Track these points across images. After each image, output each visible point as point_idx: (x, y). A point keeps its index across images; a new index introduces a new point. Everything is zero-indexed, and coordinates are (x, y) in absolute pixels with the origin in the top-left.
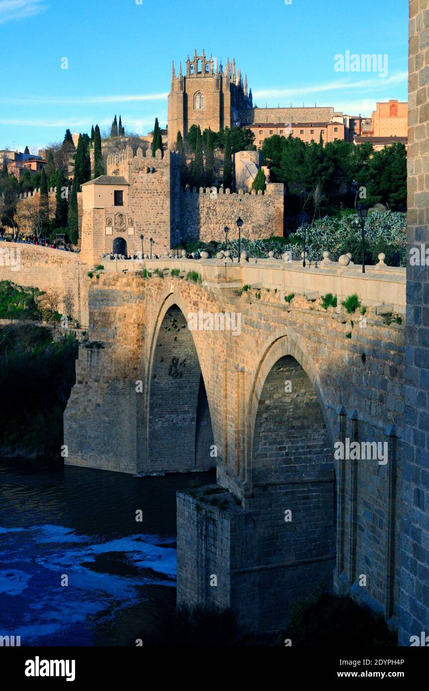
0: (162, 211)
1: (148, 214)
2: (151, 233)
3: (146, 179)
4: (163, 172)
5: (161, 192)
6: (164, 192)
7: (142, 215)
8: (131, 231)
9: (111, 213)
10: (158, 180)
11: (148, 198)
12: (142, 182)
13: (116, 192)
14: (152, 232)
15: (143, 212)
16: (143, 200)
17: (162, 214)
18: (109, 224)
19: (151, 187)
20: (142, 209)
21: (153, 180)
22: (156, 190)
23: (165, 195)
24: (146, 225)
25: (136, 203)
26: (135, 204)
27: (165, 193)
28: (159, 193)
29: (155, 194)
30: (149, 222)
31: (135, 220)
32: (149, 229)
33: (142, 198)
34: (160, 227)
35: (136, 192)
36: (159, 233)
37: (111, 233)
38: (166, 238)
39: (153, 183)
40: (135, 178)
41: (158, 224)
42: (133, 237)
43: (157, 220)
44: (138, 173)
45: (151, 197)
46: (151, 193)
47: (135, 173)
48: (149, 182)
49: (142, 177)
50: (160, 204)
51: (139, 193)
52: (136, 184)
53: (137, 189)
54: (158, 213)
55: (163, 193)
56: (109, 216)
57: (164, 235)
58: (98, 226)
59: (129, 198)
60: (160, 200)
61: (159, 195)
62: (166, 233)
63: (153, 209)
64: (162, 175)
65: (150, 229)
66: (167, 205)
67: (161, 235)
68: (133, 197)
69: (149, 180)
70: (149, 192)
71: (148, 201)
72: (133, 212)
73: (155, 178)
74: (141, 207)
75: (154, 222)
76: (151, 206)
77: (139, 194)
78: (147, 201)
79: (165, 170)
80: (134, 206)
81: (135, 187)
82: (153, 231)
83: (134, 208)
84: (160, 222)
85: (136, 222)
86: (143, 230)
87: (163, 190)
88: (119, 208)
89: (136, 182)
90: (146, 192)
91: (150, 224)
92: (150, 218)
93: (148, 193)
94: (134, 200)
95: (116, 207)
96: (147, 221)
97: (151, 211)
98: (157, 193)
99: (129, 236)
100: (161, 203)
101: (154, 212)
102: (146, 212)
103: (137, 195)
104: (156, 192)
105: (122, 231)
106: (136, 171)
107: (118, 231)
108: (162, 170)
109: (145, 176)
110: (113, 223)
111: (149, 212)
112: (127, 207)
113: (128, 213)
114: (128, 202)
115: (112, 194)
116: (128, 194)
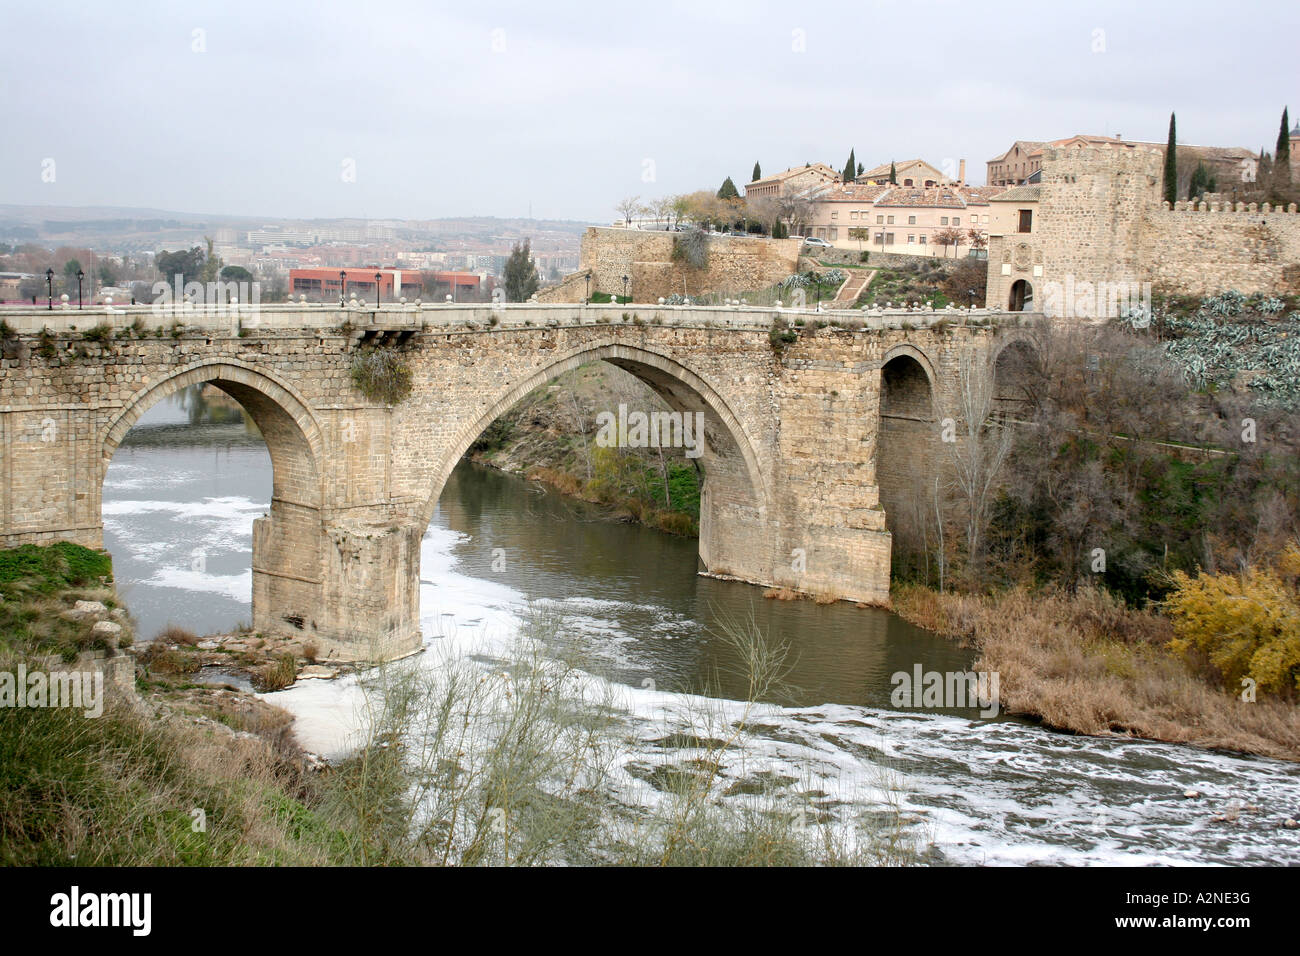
0: (1088, 241)
1: (1066, 245)
2: (1068, 274)
3: (1065, 192)
5: (1088, 212)
7: (1056, 246)
8: (1038, 270)
9: (1011, 244)
10: (1084, 193)
11: (1066, 221)
12: (1060, 197)
13: (1022, 211)
15: (1058, 242)
16: (1059, 224)
17: (1087, 245)
18: (1007, 260)
19: (1073, 204)
20: (1057, 238)
21: (1078, 193)
22: (1081, 209)
24: (1062, 262)
25: (1048, 228)
26: (1047, 230)
27: (1094, 213)
28: (1085, 213)
29: (1080, 214)
30: (1066, 258)
31: (1045, 254)
32: (1065, 269)
33: (1058, 220)
34: (1083, 266)
35: (1049, 213)
36: (1080, 274)
37: (1009, 274)
39: (1076, 197)
40: (1049, 191)
41: (1080, 261)
42: (1041, 280)
43: (1081, 253)
44: (1055, 182)
45: (1071, 220)
46: (1072, 213)
47: (1051, 182)
48: (1072, 196)
49: (1060, 190)
50: (1085, 229)
51: (1054, 213)
52: (1051, 200)
53: (1051, 208)
55: (1090, 214)
56: (1008, 248)
59: (1039, 220)
60: (1086, 224)
61: (1085, 216)
63: (1073, 238)
65: (1068, 268)
68: (1045, 220)
69: (1070, 193)
70: (1070, 211)
71: (1068, 225)
72: (1044, 242)
73: (1078, 191)
74: (1055, 234)
75: (1074, 258)
76: (1071, 233)
77: (1054, 215)
78: (1066, 225)
79: (1096, 177)
80: (1045, 233)
81: (1049, 203)
82: (1072, 271)
83: (1045, 235)
84: (1083, 258)
85: (1047, 258)
86: (1057, 270)
87: (1091, 208)
88: (1025, 236)
89: (1050, 197)
90: (1066, 211)
91: (1068, 261)
92: (1068, 253)
93: (1068, 213)
94: (1046, 224)
95: (1021, 234)
97: (1070, 241)
98: (1083, 212)
99: (1036, 278)
101: (1073, 243)
102: (1063, 242)
103: (1052, 216)
104: (1080, 211)
105: (1025, 270)
106: (1052, 180)
107: (1019, 270)
108: (1090, 177)
109: (1066, 188)
110: (1013, 258)
111: (1068, 242)
112: (1036, 234)
113: (1037, 244)
114: (1039, 226)
115: (1014, 215)
116: (1038, 215)
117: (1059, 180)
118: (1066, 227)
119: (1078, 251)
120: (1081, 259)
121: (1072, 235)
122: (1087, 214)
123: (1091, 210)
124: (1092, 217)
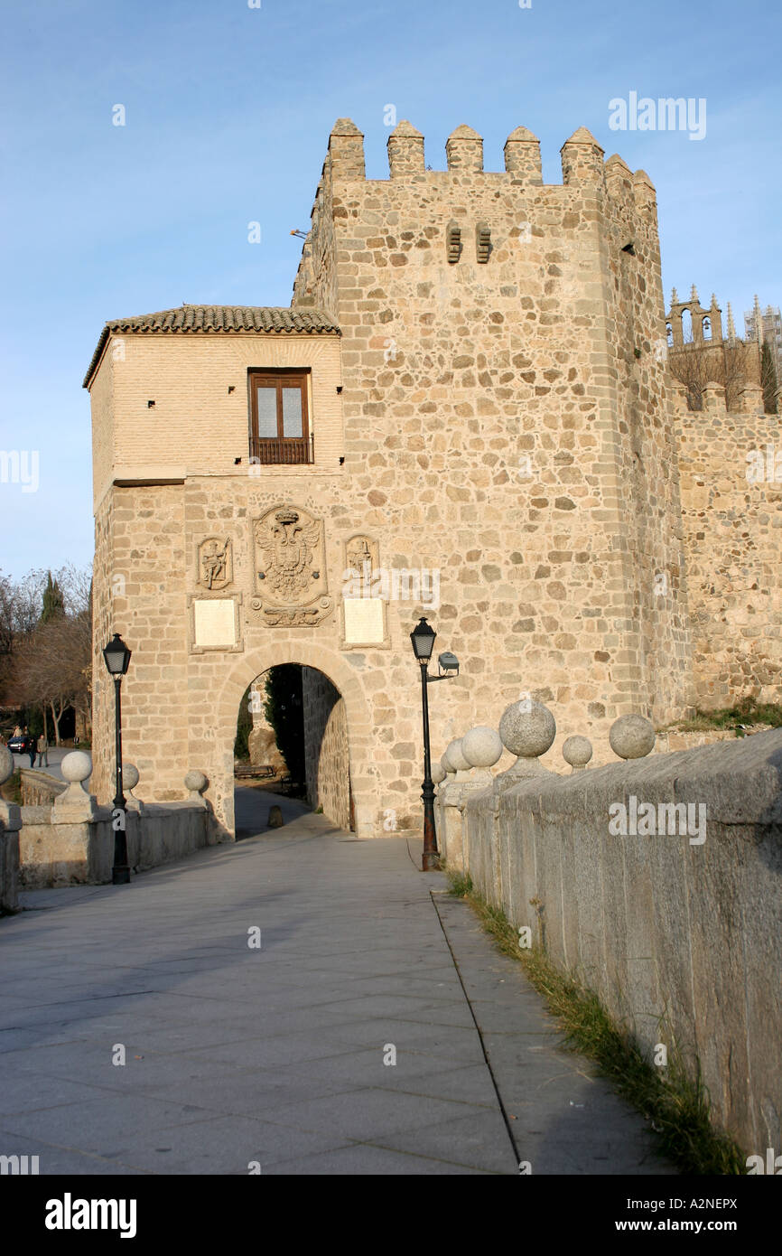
0: (566, 489)
1: (480, 507)
2: (496, 627)
3: (452, 297)
4: (554, 257)
5: (551, 376)
6: (573, 374)
7: (433, 514)
8: (363, 619)
9: (226, 513)
10: (527, 303)
11: (465, 410)
12: (426, 318)
13: (260, 376)
14: (508, 622)
15: (441, 498)
16: (436, 425)
17: (565, 504)
18: (214, 579)
19: (482, 342)
20: (433, 480)
22: (520, 362)
23: (578, 390)
24: (466, 577)
25: (390, 442)
26: (385, 451)
27: (578, 380)
28: (540, 381)
29: (517, 384)
30: (483, 561)
31: (387, 548)
32: (483, 607)
33: (429, 408)
34: (557, 591)
35: (386, 379)
36: (552, 625)
37: (229, 640)
38: (602, 657)
39: (497, 317)
40: (378, 293)
41: (542, 573)
42: (379, 661)
43: (541, 542)
44: (400, 260)
45: (485, 405)
46: (485, 380)
47: (380, 261)
48: (477, 314)
49: (424, 290)
50: (548, 443)
51: (407, 380)
52: (389, 328)
54: (543, 503)
55: (562, 381)
56: (217, 527)
57: (587, 640)
58: (142, 594)
59: (347, 410)
60: (551, 421)
61: (542, 391)
62: (602, 626)
63: (504, 478)
64: (554, 271)
65: (494, 601)
66: (597, 450)
67: (568, 643)
68: (370, 409)
69: (469, 304)
70: (475, 371)
71: (474, 427)
72: (377, 499)
73: (506, 291)
74: (424, 465)
75: (517, 558)
76: (490, 460)
77: (410, 391)
78: (465, 430)
79: (565, 245)
80: (378, 460)
81: (383, 342)
82: (517, 616)
83: (379, 471)
84: (556, 557)
85: (400, 563)
87: (561, 358)
88: (285, 481)
89: (387, 317)
90: (458, 374)
91: (490, 572)
92: (489, 538)
93: (468, 381)
95: (263, 470)
96: (473, 556)
97: (489, 491)
98: (529, 377)
99: (356, 653)
100: (556, 440)
102: (462, 495)
103: (400, 394)
104: (517, 372)
105: (309, 618)
106: (387, 253)
107: (275, 618)
108: (545, 244)
109: (447, 282)
110: (241, 575)
111: (480, 497)
112: (338, 469)
113: (344, 510)
114: (347, 435)
115: (231, 389)
116: (339, 389)
117: (415, 254)
118: (467, 435)
119: (531, 529)
120: (546, 563)
121: (497, 469)
122: (547, 384)
123: (564, 369)
124: (569, 393)
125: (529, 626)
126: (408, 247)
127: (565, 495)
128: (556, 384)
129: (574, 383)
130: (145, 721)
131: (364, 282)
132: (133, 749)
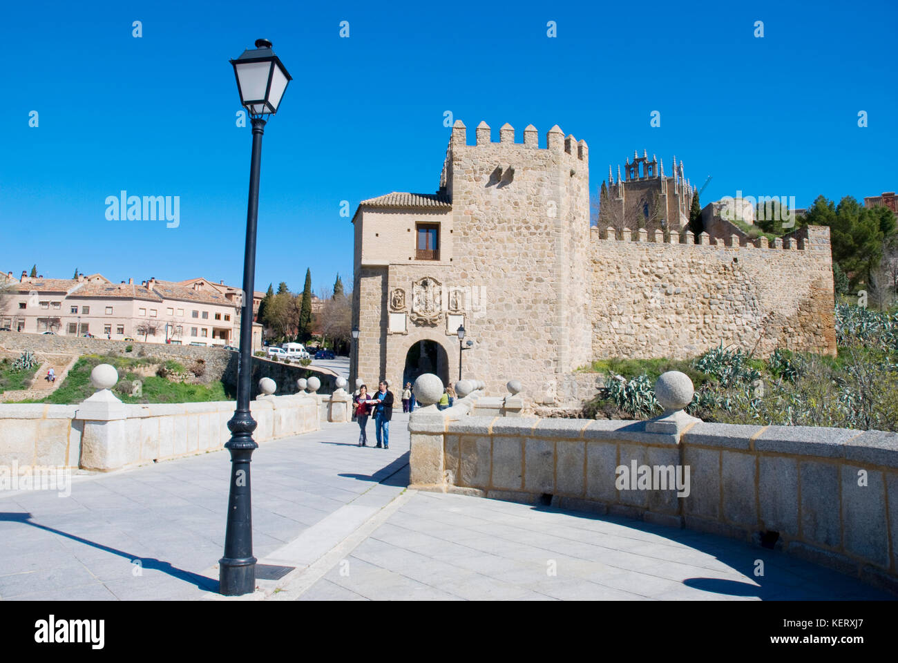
0: (540, 274)
1: (505, 280)
2: (509, 329)
3: (498, 194)
4: (540, 179)
5: (537, 228)
6: (546, 227)
8: (456, 324)
9: (404, 279)
10: (529, 198)
11: (502, 241)
12: (488, 203)
13: (421, 227)
14: (514, 327)
16: (489, 247)
17: (540, 280)
18: (398, 305)
19: (510, 214)
20: (487, 269)
21: (517, 199)
22: (525, 222)
23: (548, 234)
25: (470, 253)
26: (468, 257)
27: (548, 230)
28: (533, 230)
29: (524, 231)
30: (505, 302)
31: (467, 296)
32: (504, 320)
34: (535, 315)
35: (470, 228)
36: (532, 328)
37: (403, 331)
38: (551, 342)
41: (529, 308)
43: (529, 295)
45: (509, 240)
46: (510, 229)
47: (470, 179)
49: (487, 191)
50: (534, 255)
51: (478, 228)
52: (473, 207)
53: (474, 219)
54: (531, 280)
55: (541, 230)
59: (454, 240)
61: (531, 234)
62: (552, 330)
65: (509, 318)
67: (538, 336)
68: (463, 239)
69: (505, 197)
70: (506, 225)
71: (505, 248)
72: (464, 276)
74: (484, 263)
75: (519, 301)
77: (479, 233)
78: (501, 249)
80: (466, 260)
81: (468, 213)
82: (518, 324)
83: (466, 265)
84: (535, 301)
86: (490, 321)
88: (429, 268)
90: (499, 226)
91: (508, 306)
92: (508, 293)
93: (503, 229)
94: (467, 247)
95: (419, 262)
96: (501, 300)
97: (509, 274)
98: (528, 228)
100: (537, 254)
103: (475, 234)
104: (523, 226)
105: (432, 323)
106: (472, 177)
107: (421, 323)
108: (537, 173)
110: (408, 304)
111: (506, 276)
112: (449, 263)
113: (451, 280)
114: (454, 250)
115: (409, 230)
116: (452, 231)
118: (502, 252)
119: (525, 290)
120: (530, 303)
121: (513, 265)
122: (535, 231)
123: (543, 225)
124: (544, 235)
125: (522, 329)
126: (481, 174)
127: (540, 276)
128: (539, 231)
129: (546, 231)
130: (369, 359)
131: (463, 188)
132: (364, 370)
